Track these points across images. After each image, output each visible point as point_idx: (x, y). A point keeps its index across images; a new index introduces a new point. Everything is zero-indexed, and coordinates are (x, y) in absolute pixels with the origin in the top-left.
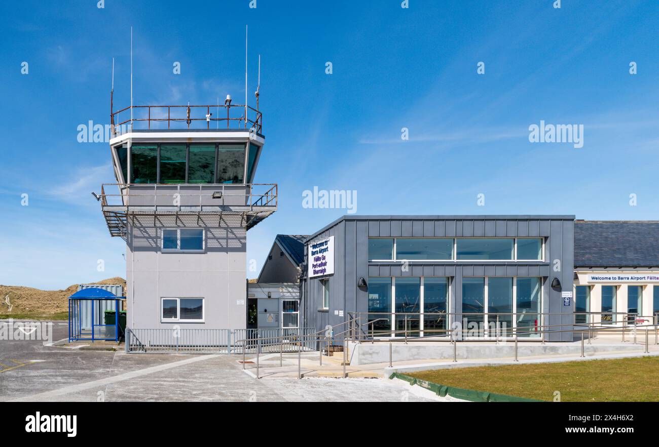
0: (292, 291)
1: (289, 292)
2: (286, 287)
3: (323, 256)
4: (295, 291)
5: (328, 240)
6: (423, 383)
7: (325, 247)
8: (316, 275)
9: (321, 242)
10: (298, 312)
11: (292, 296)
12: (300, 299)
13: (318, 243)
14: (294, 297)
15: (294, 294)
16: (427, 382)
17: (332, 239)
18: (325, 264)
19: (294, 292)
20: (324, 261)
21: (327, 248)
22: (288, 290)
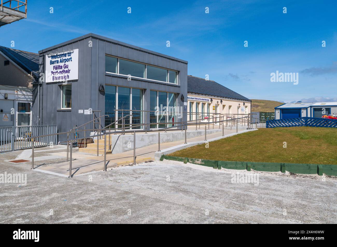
0: (26, 94)
1: (24, 95)
2: (21, 90)
3: (65, 65)
4: (29, 94)
5: (71, 52)
6: (196, 161)
7: (67, 57)
8: (55, 81)
9: (63, 53)
10: (31, 113)
11: (25, 98)
12: (33, 102)
13: (59, 54)
14: (27, 99)
15: (27, 97)
16: (200, 160)
17: (76, 52)
18: (68, 71)
19: (27, 95)
20: (66, 69)
21: (71, 58)
22: (23, 93)
